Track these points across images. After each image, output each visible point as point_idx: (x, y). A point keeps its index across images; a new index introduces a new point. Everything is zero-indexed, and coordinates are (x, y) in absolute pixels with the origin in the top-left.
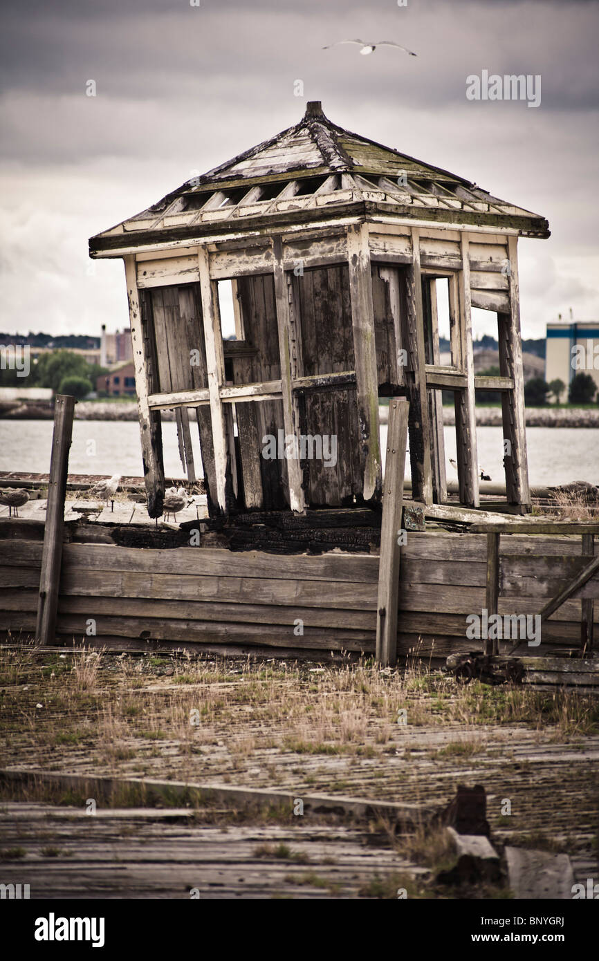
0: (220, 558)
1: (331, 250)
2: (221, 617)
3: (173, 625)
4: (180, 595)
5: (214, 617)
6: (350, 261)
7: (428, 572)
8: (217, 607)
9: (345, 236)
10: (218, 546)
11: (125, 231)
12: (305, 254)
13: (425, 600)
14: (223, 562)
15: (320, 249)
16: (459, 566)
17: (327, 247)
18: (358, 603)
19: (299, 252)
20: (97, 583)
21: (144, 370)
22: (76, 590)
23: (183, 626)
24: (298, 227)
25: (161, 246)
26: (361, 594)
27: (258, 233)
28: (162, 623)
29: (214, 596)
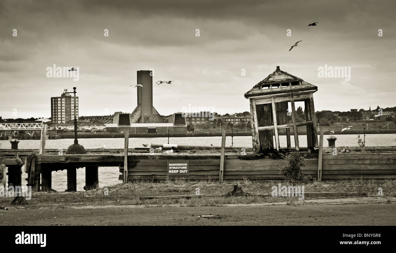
0: (271, 161)
1: (306, 96)
2: (271, 174)
3: (256, 176)
4: (259, 169)
5: (269, 174)
6: (310, 98)
7: (329, 162)
8: (269, 172)
9: (309, 93)
10: (269, 159)
11: (252, 93)
12: (299, 97)
13: (328, 168)
14: (271, 162)
15: (303, 96)
16: (338, 160)
17: (304, 96)
18: (310, 169)
19: (297, 97)
20: (234, 168)
21: (257, 122)
22: (227, 170)
23: (259, 176)
24: (301, 92)
25: (265, 96)
26: (310, 167)
27: (291, 93)
28: (253, 176)
29: (269, 169)
